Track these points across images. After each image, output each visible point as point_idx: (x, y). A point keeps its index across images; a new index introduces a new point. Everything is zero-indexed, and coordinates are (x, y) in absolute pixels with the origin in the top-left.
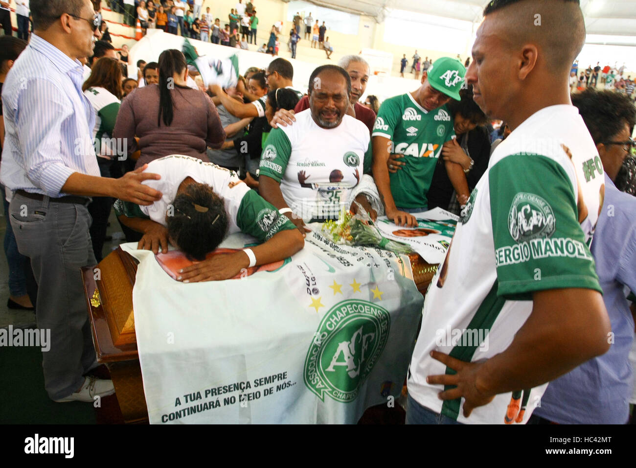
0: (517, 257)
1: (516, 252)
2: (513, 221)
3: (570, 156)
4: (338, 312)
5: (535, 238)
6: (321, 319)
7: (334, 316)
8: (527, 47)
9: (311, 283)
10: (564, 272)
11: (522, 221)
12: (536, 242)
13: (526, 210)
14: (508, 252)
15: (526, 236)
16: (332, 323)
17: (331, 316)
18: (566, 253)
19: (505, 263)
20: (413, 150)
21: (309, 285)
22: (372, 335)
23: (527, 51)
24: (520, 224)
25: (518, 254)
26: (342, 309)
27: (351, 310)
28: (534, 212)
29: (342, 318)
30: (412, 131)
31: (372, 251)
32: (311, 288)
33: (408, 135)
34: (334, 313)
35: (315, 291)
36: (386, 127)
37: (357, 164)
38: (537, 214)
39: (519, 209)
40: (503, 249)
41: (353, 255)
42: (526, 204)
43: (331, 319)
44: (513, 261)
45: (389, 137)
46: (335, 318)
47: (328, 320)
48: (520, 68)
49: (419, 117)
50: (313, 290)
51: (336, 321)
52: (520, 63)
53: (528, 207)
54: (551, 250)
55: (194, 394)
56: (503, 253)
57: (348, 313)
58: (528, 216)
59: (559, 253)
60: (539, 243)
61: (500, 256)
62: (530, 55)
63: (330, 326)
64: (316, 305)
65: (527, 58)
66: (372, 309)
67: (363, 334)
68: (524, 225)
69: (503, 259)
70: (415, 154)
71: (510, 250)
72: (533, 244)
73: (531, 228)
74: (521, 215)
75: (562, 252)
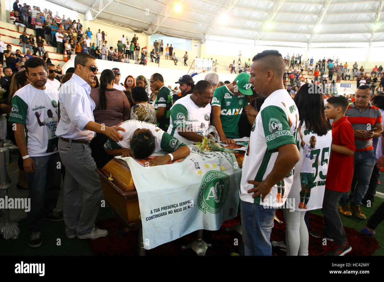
0: (272, 138)
1: (272, 136)
2: (270, 127)
3: (285, 106)
4: (209, 175)
5: (277, 131)
6: (203, 178)
7: (207, 177)
8: (269, 71)
9: (197, 165)
10: (286, 140)
11: (273, 127)
12: (277, 132)
13: (273, 123)
14: (269, 137)
15: (274, 131)
16: (207, 179)
17: (206, 177)
18: (286, 134)
19: (269, 140)
20: (229, 113)
21: (196, 165)
22: (223, 185)
23: (269, 72)
24: (272, 128)
25: (273, 137)
26: (210, 174)
27: (214, 174)
28: (276, 124)
29: (211, 177)
30: (228, 103)
31: (219, 152)
32: (197, 166)
33: (227, 105)
34: (207, 175)
35: (199, 168)
36: (218, 102)
38: (277, 124)
39: (271, 123)
40: (268, 136)
41: (211, 154)
42: (273, 121)
43: (206, 178)
44: (271, 139)
45: (220, 106)
46: (208, 177)
47: (205, 178)
48: (268, 78)
49: (231, 97)
50: (198, 167)
51: (208, 178)
52: (267, 76)
53: (274, 122)
54: (281, 134)
55: (157, 209)
56: (268, 138)
57: (212, 176)
58: (274, 125)
59: (284, 135)
60: (278, 132)
61: (267, 139)
62: (270, 73)
63: (206, 180)
64: (200, 173)
65: (269, 74)
66: (222, 174)
67: (220, 184)
69: (268, 139)
70: (230, 114)
71: (270, 136)
72: (276, 133)
73: (275, 128)
74: (272, 125)
75: (285, 134)
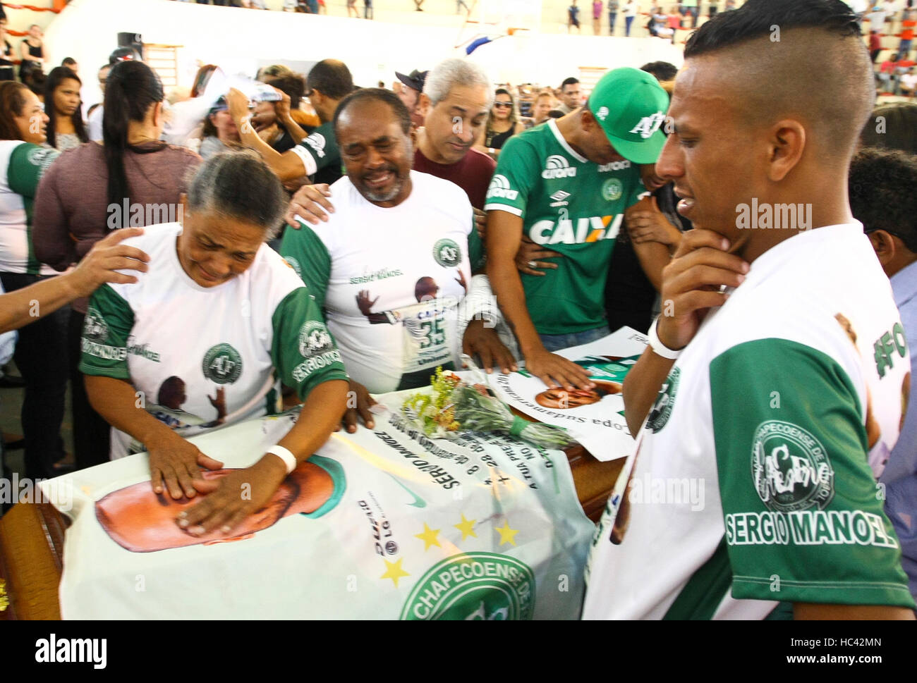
0: (768, 533)
1: (767, 524)
2: (759, 469)
3: (854, 338)
4: (434, 583)
5: (798, 508)
7: (427, 591)
8: (784, 123)
9: (383, 532)
10: (853, 574)
11: (774, 474)
12: (800, 515)
13: (780, 454)
14: (753, 523)
16: (425, 605)
17: (422, 593)
18: (854, 539)
19: (747, 542)
21: (377, 538)
23: (784, 131)
24: (770, 477)
25: (770, 528)
26: (441, 576)
27: (458, 576)
28: (795, 460)
29: (443, 593)
30: (560, 198)
32: (383, 542)
33: (553, 205)
34: (428, 586)
35: (391, 548)
37: (457, 260)
38: (802, 463)
39: (768, 451)
40: (744, 515)
41: (461, 460)
42: (781, 442)
43: (422, 598)
44: (763, 541)
45: (518, 212)
46: (431, 595)
47: (417, 601)
48: (773, 159)
49: (571, 172)
50: (388, 546)
51: (431, 601)
52: (771, 149)
53: (784, 448)
54: (826, 533)
56: (743, 523)
57: (453, 583)
58: (785, 467)
59: (843, 539)
60: (806, 518)
61: (741, 528)
62: (790, 137)
63: (422, 611)
64: (395, 573)
65: (784, 143)
66: (499, 566)
68: (778, 481)
69: (744, 533)
71: (755, 518)
72: (794, 517)
73: (791, 488)
74: (772, 461)
75: (848, 537)
